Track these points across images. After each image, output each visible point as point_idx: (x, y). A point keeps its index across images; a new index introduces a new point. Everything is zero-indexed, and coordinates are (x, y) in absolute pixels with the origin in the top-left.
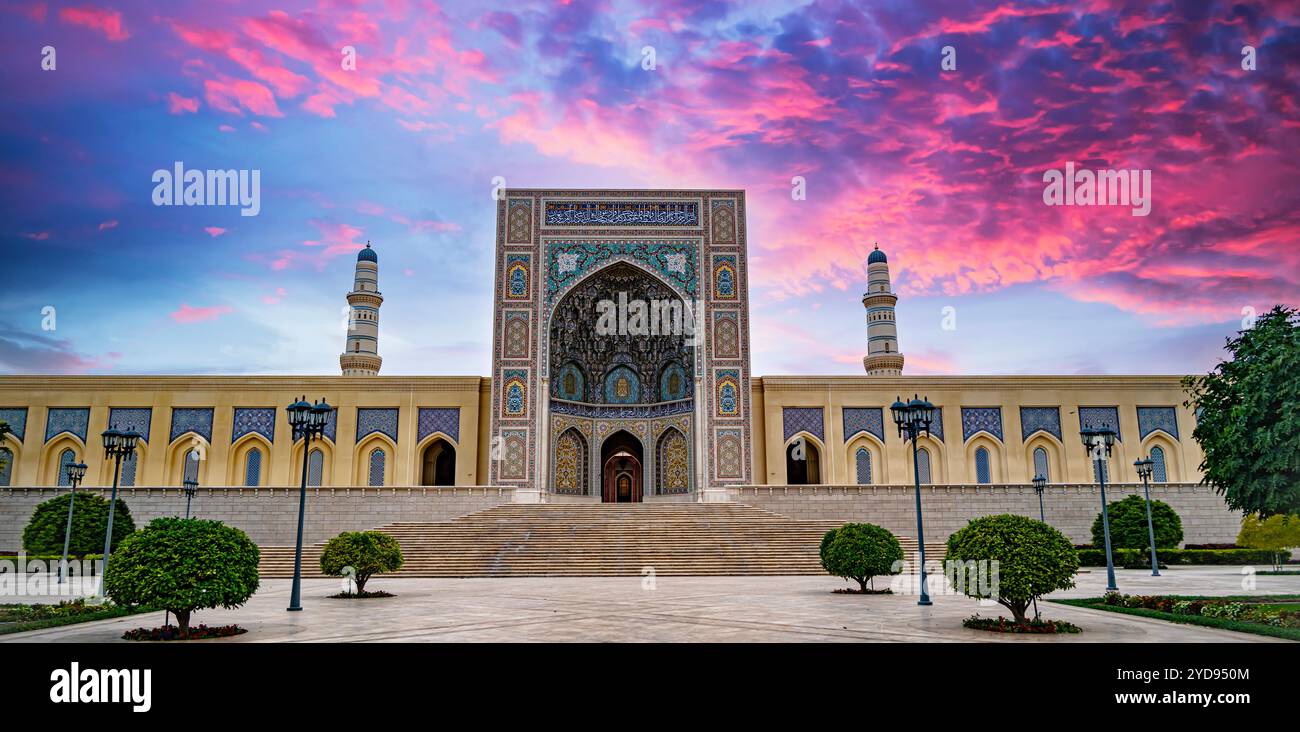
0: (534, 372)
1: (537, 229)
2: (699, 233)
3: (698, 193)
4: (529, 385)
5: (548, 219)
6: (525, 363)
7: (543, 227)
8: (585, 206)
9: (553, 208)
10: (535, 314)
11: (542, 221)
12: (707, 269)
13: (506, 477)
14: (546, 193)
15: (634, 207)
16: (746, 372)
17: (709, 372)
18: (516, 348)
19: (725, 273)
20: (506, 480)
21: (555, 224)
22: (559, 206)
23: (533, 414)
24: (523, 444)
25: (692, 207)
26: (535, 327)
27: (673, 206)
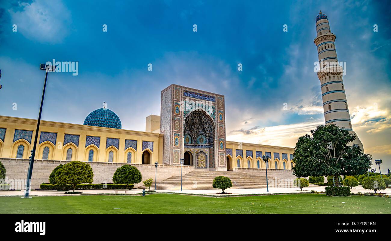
0: (181, 134)
1: (182, 97)
2: (216, 104)
3: (215, 94)
4: (180, 138)
5: (184, 94)
6: (179, 132)
7: (183, 96)
8: (192, 93)
9: (185, 92)
10: (181, 119)
11: (183, 95)
12: (217, 114)
13: (175, 163)
14: (184, 87)
15: (203, 95)
16: (225, 139)
17: (218, 138)
18: (177, 128)
19: (221, 115)
20: (175, 164)
21: (186, 96)
22: (186, 91)
23: (181, 146)
24: (179, 154)
25: (214, 98)
26: (181, 123)
27: (210, 97)
